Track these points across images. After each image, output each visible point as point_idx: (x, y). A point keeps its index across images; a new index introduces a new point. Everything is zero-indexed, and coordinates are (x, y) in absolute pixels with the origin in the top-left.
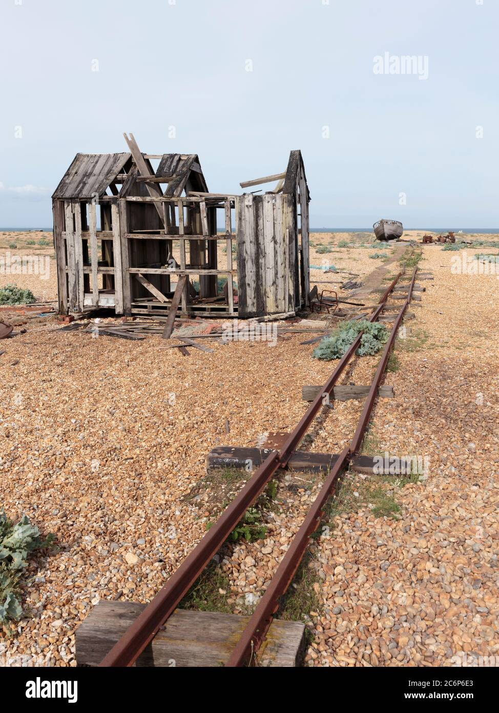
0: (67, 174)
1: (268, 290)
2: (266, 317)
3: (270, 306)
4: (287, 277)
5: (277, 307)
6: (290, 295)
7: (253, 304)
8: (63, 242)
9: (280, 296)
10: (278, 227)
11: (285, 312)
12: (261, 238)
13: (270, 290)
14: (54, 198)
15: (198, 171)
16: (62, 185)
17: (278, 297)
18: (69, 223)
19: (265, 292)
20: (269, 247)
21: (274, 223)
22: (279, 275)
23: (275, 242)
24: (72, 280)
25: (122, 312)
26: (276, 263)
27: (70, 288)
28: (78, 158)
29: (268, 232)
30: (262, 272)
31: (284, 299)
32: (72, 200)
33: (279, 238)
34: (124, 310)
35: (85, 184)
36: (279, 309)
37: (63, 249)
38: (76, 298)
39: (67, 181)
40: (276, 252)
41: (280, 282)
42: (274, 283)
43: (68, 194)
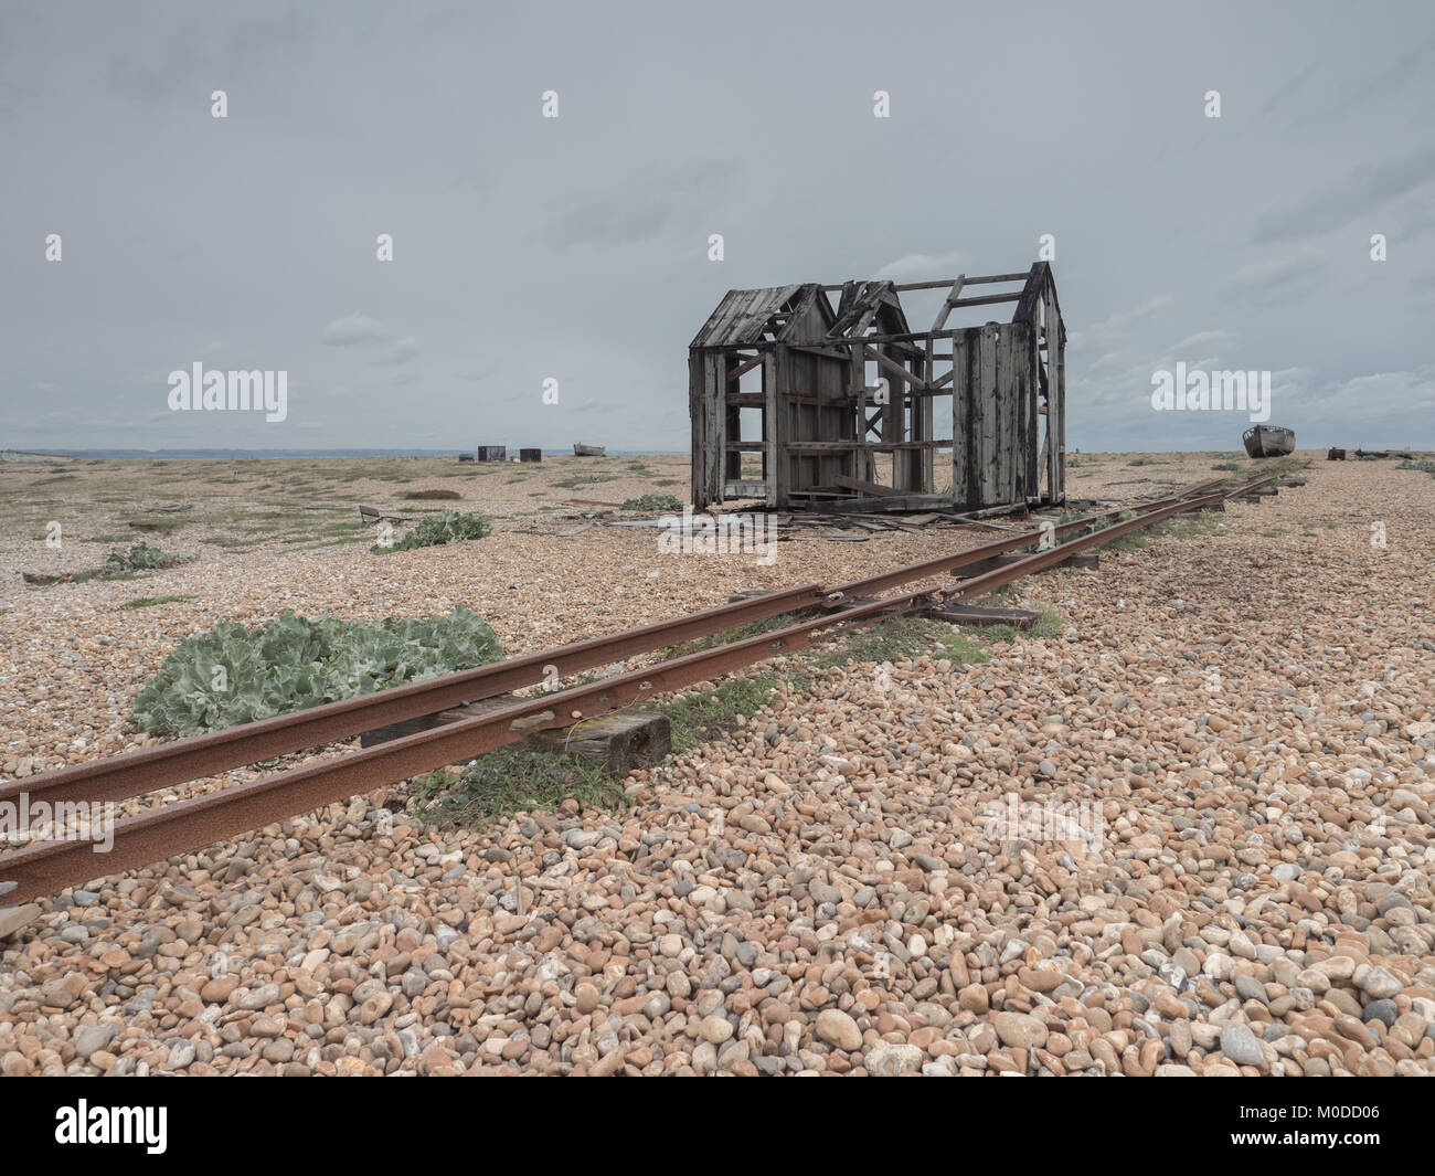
0: (713, 318)
1: (985, 469)
2: (980, 512)
3: (989, 494)
4: (1015, 449)
5: (998, 495)
6: (1018, 478)
7: (962, 491)
8: (701, 409)
9: (1004, 478)
10: (1003, 375)
11: (1010, 503)
12: (976, 392)
13: (989, 472)
14: (692, 349)
15: (894, 305)
16: (705, 331)
17: (1001, 480)
18: (710, 381)
19: (981, 474)
20: (988, 406)
21: (997, 369)
22: (1003, 447)
23: (998, 397)
24: (711, 460)
25: (774, 505)
26: (999, 429)
27: (708, 472)
28: (730, 295)
29: (987, 383)
30: (976, 443)
31: (1010, 483)
32: (716, 349)
33: (1003, 391)
34: (778, 501)
35: (733, 328)
36: (1001, 500)
37: (701, 417)
38: (714, 486)
39: (712, 326)
40: (998, 412)
41: (1004, 457)
42: (995, 460)
43: (708, 343)
